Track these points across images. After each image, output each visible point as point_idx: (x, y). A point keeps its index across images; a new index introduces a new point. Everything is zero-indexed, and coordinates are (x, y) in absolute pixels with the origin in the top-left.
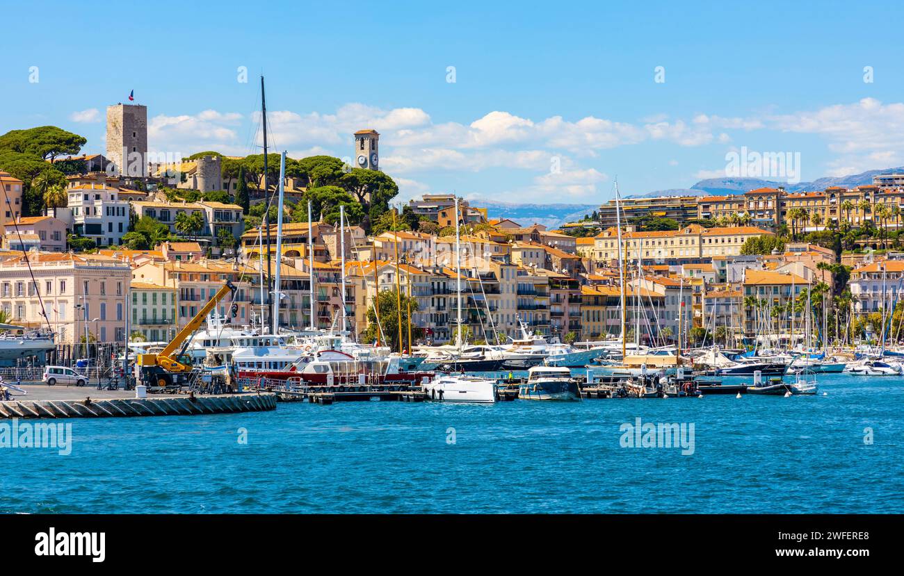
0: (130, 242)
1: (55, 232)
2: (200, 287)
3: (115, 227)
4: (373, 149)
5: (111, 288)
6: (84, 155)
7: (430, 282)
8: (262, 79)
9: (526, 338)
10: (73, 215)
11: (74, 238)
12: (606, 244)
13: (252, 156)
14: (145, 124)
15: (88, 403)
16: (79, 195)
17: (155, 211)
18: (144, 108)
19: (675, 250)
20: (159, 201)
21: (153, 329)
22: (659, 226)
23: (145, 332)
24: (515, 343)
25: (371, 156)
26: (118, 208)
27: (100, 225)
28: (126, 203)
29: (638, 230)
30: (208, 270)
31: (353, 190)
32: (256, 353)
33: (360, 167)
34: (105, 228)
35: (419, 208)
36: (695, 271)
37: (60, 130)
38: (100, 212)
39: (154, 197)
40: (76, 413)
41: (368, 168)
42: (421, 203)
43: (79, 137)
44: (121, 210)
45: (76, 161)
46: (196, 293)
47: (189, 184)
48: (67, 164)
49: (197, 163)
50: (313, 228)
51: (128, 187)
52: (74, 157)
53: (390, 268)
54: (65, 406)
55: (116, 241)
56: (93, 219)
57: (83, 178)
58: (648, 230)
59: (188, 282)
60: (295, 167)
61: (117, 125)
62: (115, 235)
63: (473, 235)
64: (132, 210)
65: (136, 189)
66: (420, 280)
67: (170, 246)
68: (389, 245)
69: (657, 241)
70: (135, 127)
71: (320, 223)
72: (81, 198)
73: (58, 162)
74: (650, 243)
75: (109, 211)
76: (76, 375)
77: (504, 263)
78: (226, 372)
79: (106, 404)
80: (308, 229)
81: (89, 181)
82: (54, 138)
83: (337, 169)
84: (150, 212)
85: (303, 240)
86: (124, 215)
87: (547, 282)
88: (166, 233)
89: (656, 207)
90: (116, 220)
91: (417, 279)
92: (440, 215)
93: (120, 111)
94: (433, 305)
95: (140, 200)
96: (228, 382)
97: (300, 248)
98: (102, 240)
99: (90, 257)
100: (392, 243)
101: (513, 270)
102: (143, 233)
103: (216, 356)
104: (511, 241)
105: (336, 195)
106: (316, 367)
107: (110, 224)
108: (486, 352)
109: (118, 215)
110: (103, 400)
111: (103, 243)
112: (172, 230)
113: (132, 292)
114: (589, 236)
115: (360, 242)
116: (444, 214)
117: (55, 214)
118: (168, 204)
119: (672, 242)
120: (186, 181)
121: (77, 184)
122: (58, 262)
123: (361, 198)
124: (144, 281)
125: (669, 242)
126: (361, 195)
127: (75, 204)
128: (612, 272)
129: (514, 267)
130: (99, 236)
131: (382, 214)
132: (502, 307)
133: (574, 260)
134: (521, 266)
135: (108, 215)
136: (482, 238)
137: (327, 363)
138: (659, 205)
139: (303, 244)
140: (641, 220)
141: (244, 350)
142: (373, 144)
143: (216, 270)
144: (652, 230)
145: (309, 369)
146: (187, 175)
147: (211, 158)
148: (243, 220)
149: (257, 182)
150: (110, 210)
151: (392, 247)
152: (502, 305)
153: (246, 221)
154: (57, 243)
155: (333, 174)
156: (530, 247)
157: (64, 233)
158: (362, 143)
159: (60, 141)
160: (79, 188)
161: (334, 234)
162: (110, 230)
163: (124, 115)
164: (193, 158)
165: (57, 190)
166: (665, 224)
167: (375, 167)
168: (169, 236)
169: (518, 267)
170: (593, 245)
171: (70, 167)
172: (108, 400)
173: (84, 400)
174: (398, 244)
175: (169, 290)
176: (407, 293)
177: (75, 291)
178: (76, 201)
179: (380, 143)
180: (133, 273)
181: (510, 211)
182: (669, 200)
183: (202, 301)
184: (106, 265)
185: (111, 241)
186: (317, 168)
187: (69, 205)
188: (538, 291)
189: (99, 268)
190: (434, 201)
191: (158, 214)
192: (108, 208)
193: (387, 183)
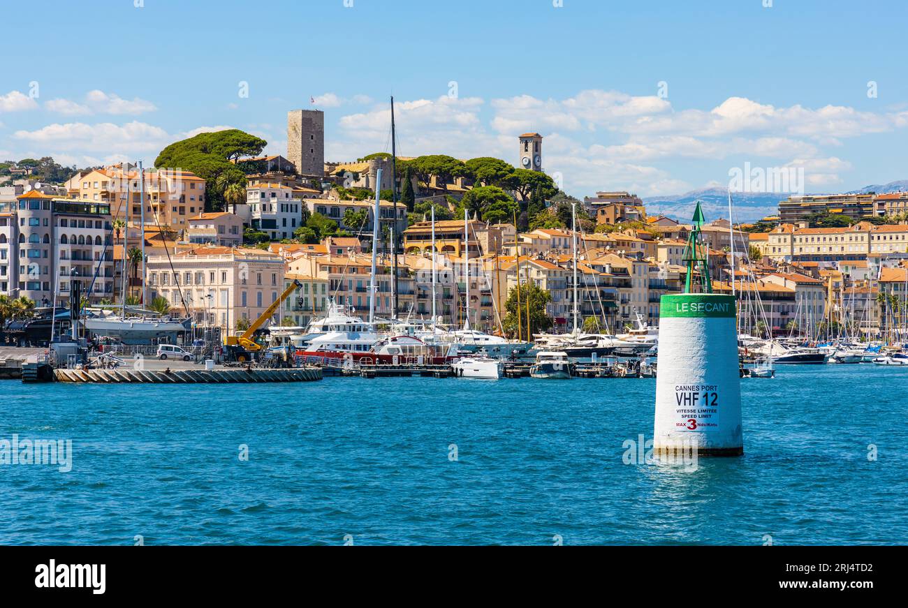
0: (301, 236)
1: (233, 226)
2: (348, 279)
3: (289, 222)
4: (537, 151)
5: (266, 279)
6: (266, 156)
7: (564, 278)
8: (392, 99)
9: (641, 329)
10: (251, 211)
11: (251, 232)
12: (780, 240)
13: (422, 157)
14: (322, 127)
15: (168, 372)
16: (257, 193)
17: (326, 209)
18: (321, 113)
19: (845, 246)
20: (332, 198)
21: (305, 315)
22: (833, 222)
23: (297, 318)
24: (632, 333)
25: (534, 158)
26: (291, 205)
27: (275, 220)
28: (299, 200)
29: (812, 226)
30: (357, 264)
31: (516, 189)
32: (349, 337)
33: (524, 168)
34: (279, 223)
35: (592, 205)
36: (850, 268)
37: (243, 133)
38: (275, 210)
39: (328, 195)
40: (159, 380)
41: (531, 169)
42: (595, 200)
43: (260, 140)
44: (294, 207)
45: (258, 161)
46: (344, 284)
47: (362, 183)
48: (248, 164)
49: (369, 164)
50: (469, 225)
51: (304, 186)
52: (257, 158)
53: (528, 263)
54: (150, 374)
55: (289, 235)
56: (268, 215)
57: (262, 178)
58: (823, 227)
59: (338, 274)
60: (461, 168)
61: (297, 129)
62: (289, 229)
63: (622, 232)
64: (304, 207)
65: (312, 188)
66: (555, 275)
67: (332, 241)
68: (539, 242)
69: (828, 237)
70: (313, 130)
71: (474, 220)
72: (258, 196)
73: (240, 163)
74: (822, 239)
75: (283, 208)
76: (183, 352)
77: (636, 260)
78: (284, 351)
79: (181, 374)
80: (464, 226)
81: (267, 180)
82: (238, 140)
83: (500, 170)
84: (321, 209)
85: (459, 236)
86: (296, 211)
87: (678, 278)
88: (334, 229)
89: (834, 204)
90: (289, 216)
91: (552, 274)
92: (599, 212)
93: (299, 116)
94: (567, 297)
95: (314, 197)
96: (285, 359)
97: (455, 243)
98: (277, 234)
99: (250, 251)
100: (541, 240)
101: (645, 266)
102: (313, 228)
103: (277, 339)
104: (658, 238)
105: (494, 194)
106: (389, 349)
107: (284, 220)
108: (600, 341)
109: (291, 211)
110: (180, 370)
111: (278, 236)
112: (341, 226)
113: (286, 283)
114: (766, 232)
115: (512, 238)
116: (603, 212)
117: (234, 210)
118: (338, 202)
119: (842, 238)
120: (359, 180)
121: (257, 182)
122: (220, 256)
123: (524, 196)
124: (299, 272)
125: (839, 239)
126: (524, 193)
127: (253, 201)
128: (757, 268)
129: (647, 264)
130: (274, 230)
131: (538, 212)
132: (634, 300)
133: (719, 257)
134: (653, 263)
135: (282, 211)
136: (630, 235)
137: (399, 346)
138: (836, 202)
139: (457, 240)
140: (817, 216)
141: (339, 334)
142: (536, 146)
143: (363, 264)
144: (826, 227)
145: (384, 351)
146: (360, 175)
147: (382, 159)
148: (407, 216)
149: (428, 180)
150: (285, 207)
151: (541, 244)
152: (634, 298)
153: (409, 218)
154: (235, 236)
155: (496, 175)
156: (676, 244)
157: (241, 227)
158: (526, 145)
159: (243, 144)
160: (257, 186)
161: (487, 230)
162: (284, 224)
163: (302, 120)
164: (367, 159)
165: (236, 188)
166: (839, 221)
167: (538, 168)
168: (338, 232)
169: (650, 264)
170: (767, 240)
171: (251, 167)
172: (183, 370)
173: (164, 370)
174: (548, 240)
175: (320, 281)
176: (543, 287)
177: (234, 281)
178: (254, 199)
179: (543, 146)
180: (290, 265)
181: (748, 200)
182: (846, 197)
183: (349, 291)
184: (262, 258)
185: (285, 235)
186: (482, 168)
187: (248, 202)
188: (670, 286)
189: (256, 261)
190: (607, 198)
191: (329, 211)
192: (282, 205)
193: (547, 183)
